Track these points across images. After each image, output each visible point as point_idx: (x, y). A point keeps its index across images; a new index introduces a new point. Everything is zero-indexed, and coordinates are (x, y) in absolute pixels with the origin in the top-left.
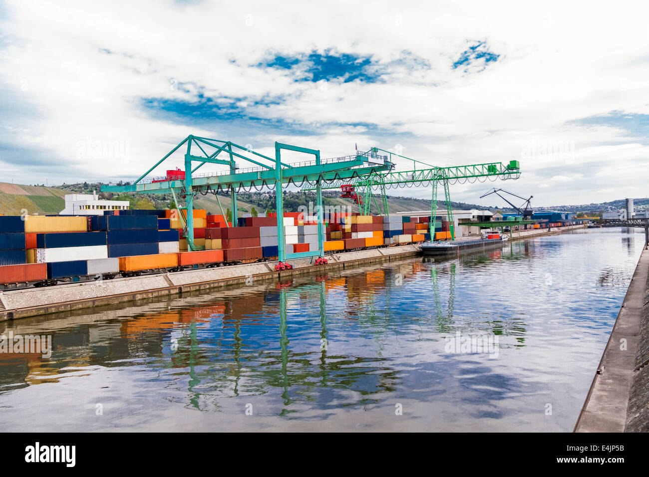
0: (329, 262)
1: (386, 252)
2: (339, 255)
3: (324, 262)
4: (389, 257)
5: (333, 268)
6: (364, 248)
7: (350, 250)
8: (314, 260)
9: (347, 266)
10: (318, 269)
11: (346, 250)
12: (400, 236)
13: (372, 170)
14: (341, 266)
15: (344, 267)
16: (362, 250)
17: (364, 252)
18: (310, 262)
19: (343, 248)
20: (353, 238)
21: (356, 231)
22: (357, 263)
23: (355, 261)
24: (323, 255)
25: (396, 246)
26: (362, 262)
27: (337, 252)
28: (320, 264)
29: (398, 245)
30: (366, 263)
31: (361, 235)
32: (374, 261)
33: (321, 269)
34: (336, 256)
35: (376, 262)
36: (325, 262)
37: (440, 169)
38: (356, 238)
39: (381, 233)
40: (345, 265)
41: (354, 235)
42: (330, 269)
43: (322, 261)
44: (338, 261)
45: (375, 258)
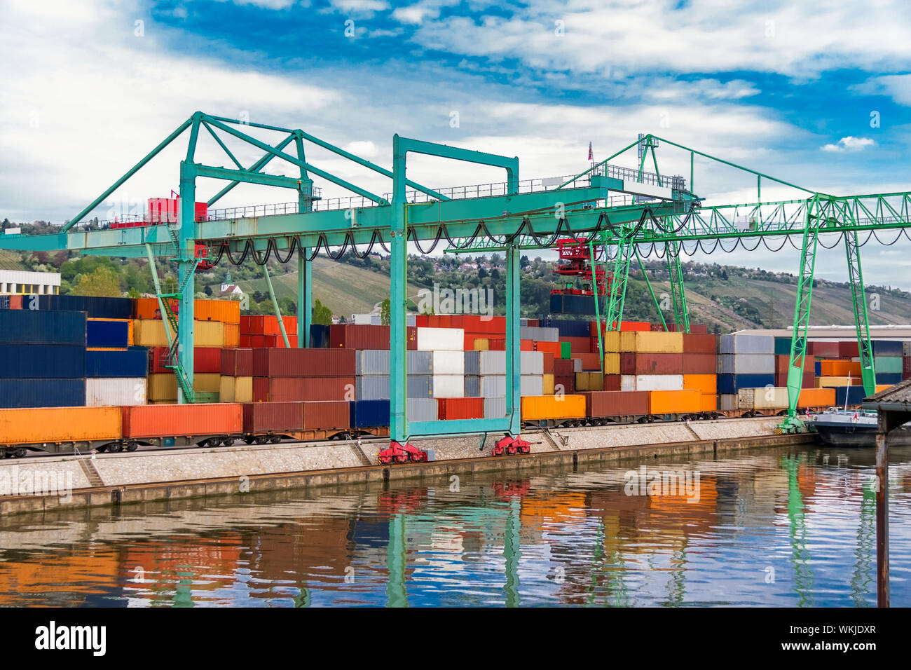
0: (534, 449)
1: (706, 430)
2: (564, 432)
3: (519, 449)
4: (715, 445)
5: (544, 466)
6: (647, 418)
7: (603, 422)
8: (491, 442)
9: (584, 463)
10: (499, 466)
11: (589, 421)
12: (758, 390)
13: (646, 211)
14: (568, 460)
15: (575, 463)
16: (641, 421)
17: (645, 428)
18: (479, 445)
19: (580, 413)
20: (624, 389)
21: (632, 372)
22: (615, 456)
23: (612, 450)
24: (516, 429)
25: (745, 416)
26: (631, 454)
27: (566, 424)
28: (508, 453)
29: (751, 413)
30: (642, 458)
31: (646, 383)
32: (669, 453)
33: (508, 466)
34: (555, 435)
35: (673, 455)
36: (522, 449)
37: (831, 200)
38: (632, 389)
39: (710, 382)
40: (580, 459)
41: (627, 383)
42: (532, 468)
43: (515, 445)
44: (562, 448)
45: (671, 446)
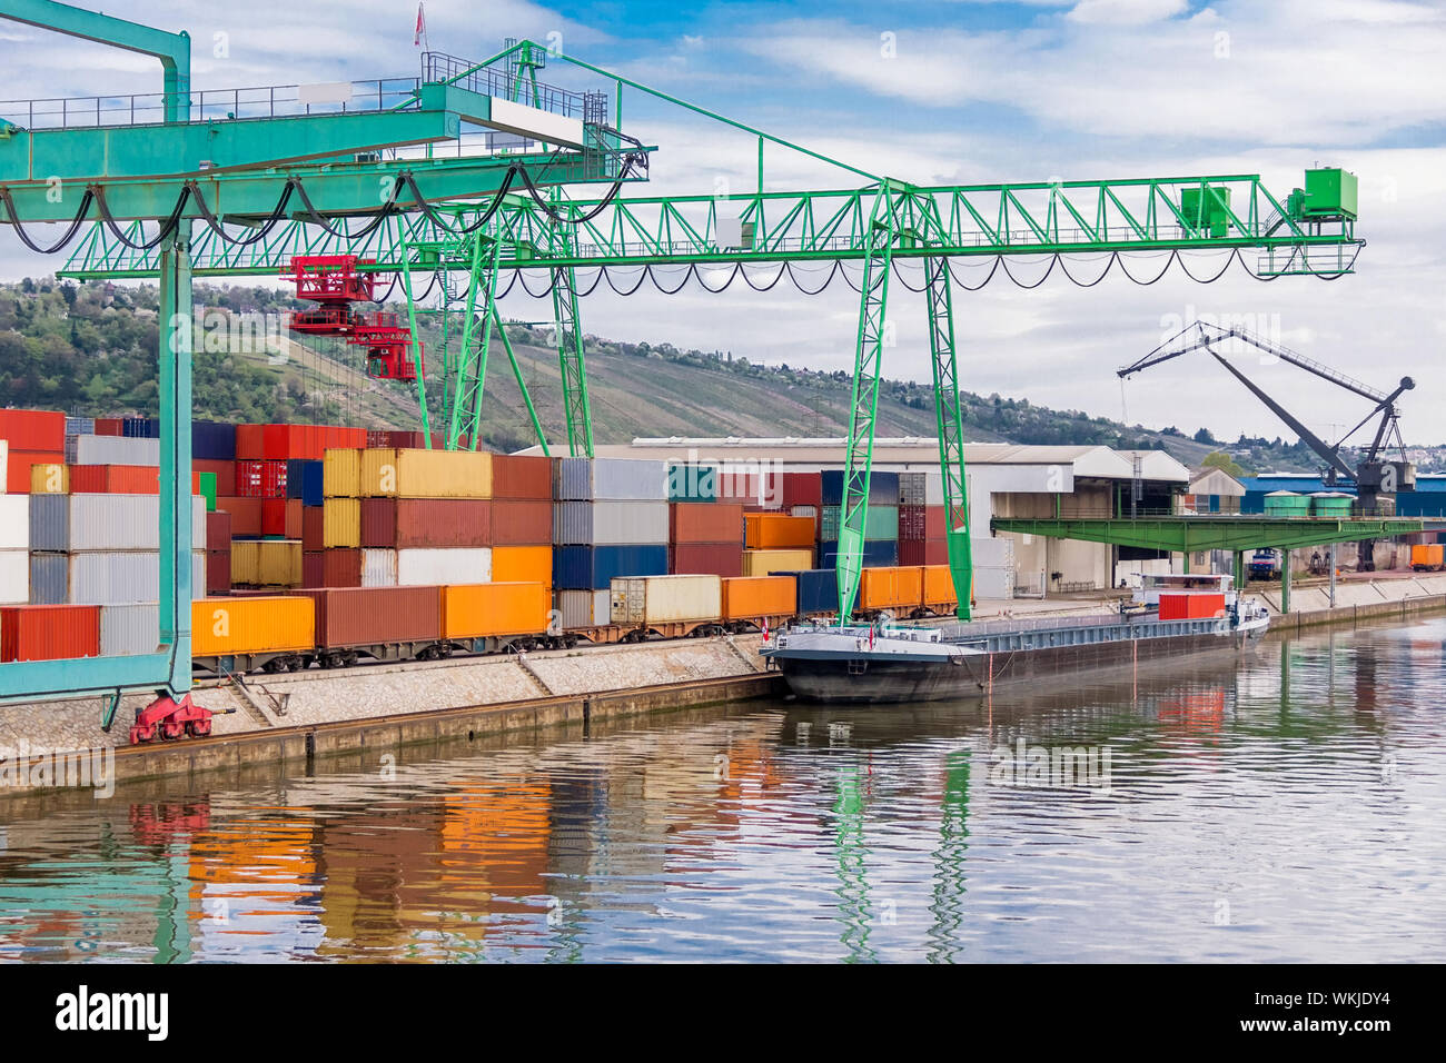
0: (220, 725)
1: (567, 673)
2: (279, 684)
3: (189, 726)
4: (586, 706)
5: (246, 766)
6: (439, 648)
7: (348, 658)
8: (126, 714)
9: (329, 755)
10: (152, 767)
11: (323, 657)
12: (656, 582)
13: (513, 171)
14: (295, 750)
15: (310, 756)
16: (424, 656)
17: (435, 671)
18: (102, 719)
19: (304, 641)
20: (369, 582)
21: (391, 543)
22: (391, 737)
23: (382, 723)
24: (183, 679)
25: (629, 639)
26: (424, 732)
27: (271, 668)
28: (165, 737)
29: (640, 634)
30: (445, 740)
31: (418, 567)
32: (497, 726)
33: (171, 768)
34: (260, 688)
35: (506, 732)
36: (195, 727)
37: (909, 193)
38: (389, 583)
39: (542, 558)
40: (321, 747)
41: (377, 568)
42: (221, 769)
43: (180, 716)
44: (277, 722)
45: (500, 710)
